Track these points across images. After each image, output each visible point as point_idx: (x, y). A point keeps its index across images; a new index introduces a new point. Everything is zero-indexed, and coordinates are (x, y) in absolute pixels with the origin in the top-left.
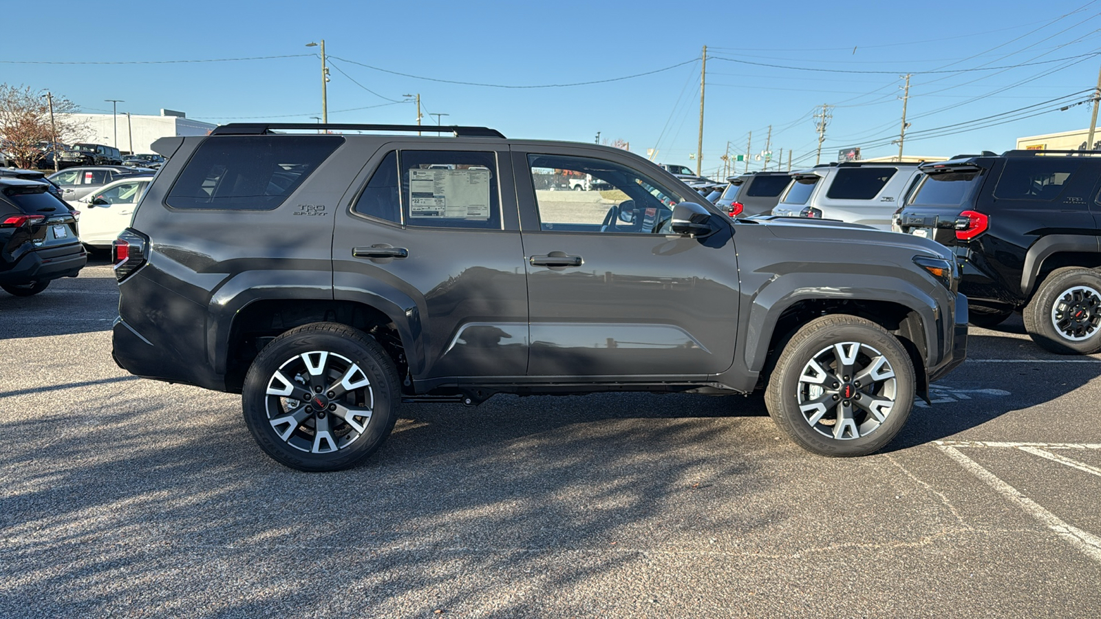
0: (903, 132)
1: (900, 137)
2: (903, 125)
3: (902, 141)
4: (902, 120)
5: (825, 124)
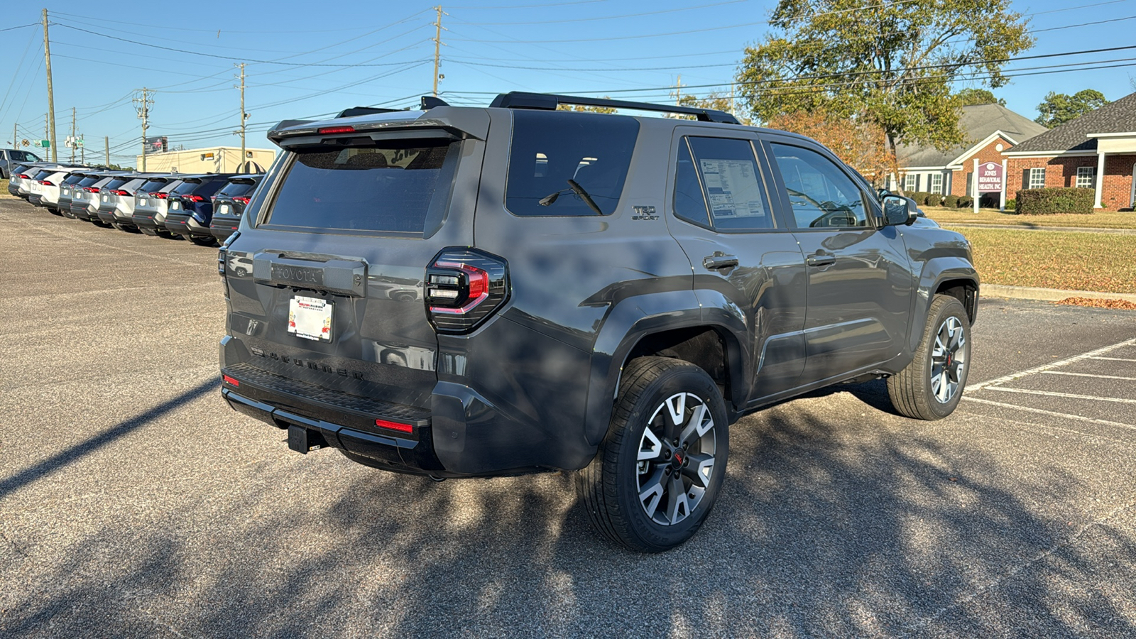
0: (243, 123)
1: (241, 128)
2: (243, 115)
3: (243, 132)
4: (241, 110)
5: (147, 110)
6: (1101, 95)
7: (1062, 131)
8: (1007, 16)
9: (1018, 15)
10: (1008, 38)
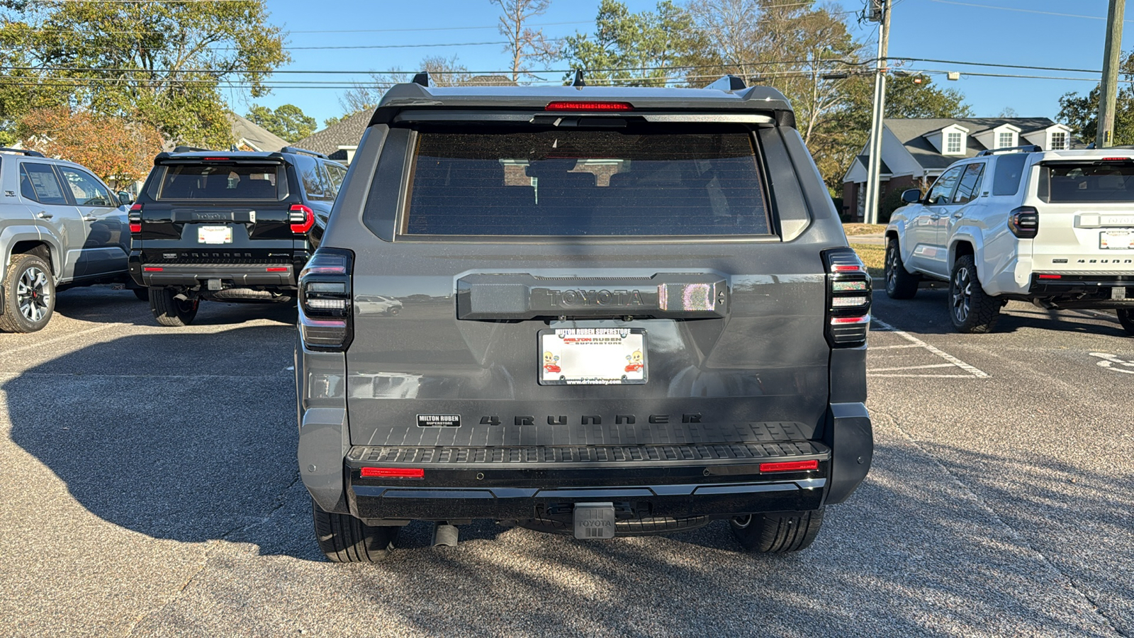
6: (300, 111)
7: (312, 141)
8: (267, 30)
9: (277, 29)
10: (271, 52)
